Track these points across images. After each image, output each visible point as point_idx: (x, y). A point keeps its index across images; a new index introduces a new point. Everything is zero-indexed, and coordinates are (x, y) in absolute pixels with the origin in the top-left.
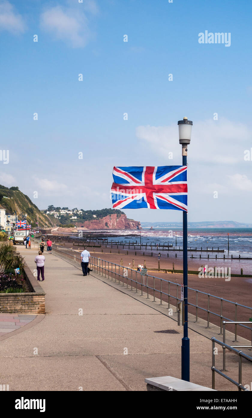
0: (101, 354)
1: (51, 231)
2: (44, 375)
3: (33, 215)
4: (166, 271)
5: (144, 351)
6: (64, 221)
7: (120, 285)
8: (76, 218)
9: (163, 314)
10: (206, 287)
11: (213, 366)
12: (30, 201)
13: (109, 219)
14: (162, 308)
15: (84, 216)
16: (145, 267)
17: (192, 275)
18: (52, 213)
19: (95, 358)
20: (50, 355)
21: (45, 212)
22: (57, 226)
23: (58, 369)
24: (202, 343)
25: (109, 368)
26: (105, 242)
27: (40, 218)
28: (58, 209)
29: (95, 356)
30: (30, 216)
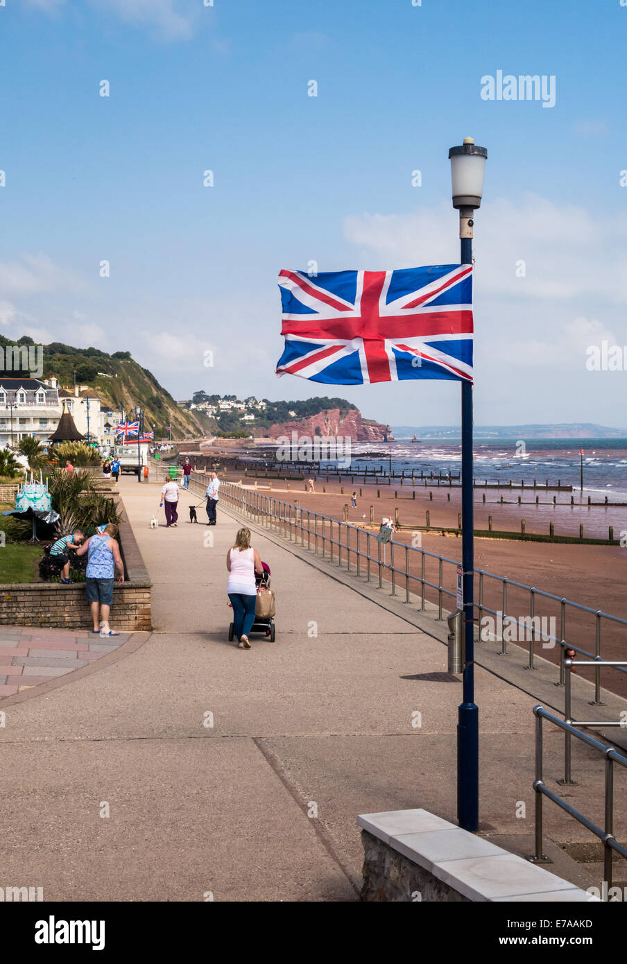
0: (269, 735)
1: (201, 445)
2: (118, 790)
3: (161, 413)
4: (443, 532)
5: (373, 728)
6: (228, 424)
7: (333, 564)
8: (252, 417)
9: (425, 632)
10: (531, 567)
11: (537, 780)
12: (156, 383)
13: (322, 420)
14: (424, 617)
15: (269, 414)
16: (397, 522)
17: (501, 539)
18: (202, 407)
19: (251, 743)
20: (142, 737)
21: (188, 405)
22: (213, 434)
23: (155, 773)
24: (513, 706)
25: (282, 771)
26: (314, 469)
27: (176, 419)
28: (214, 400)
29: (253, 738)
30: (154, 414)
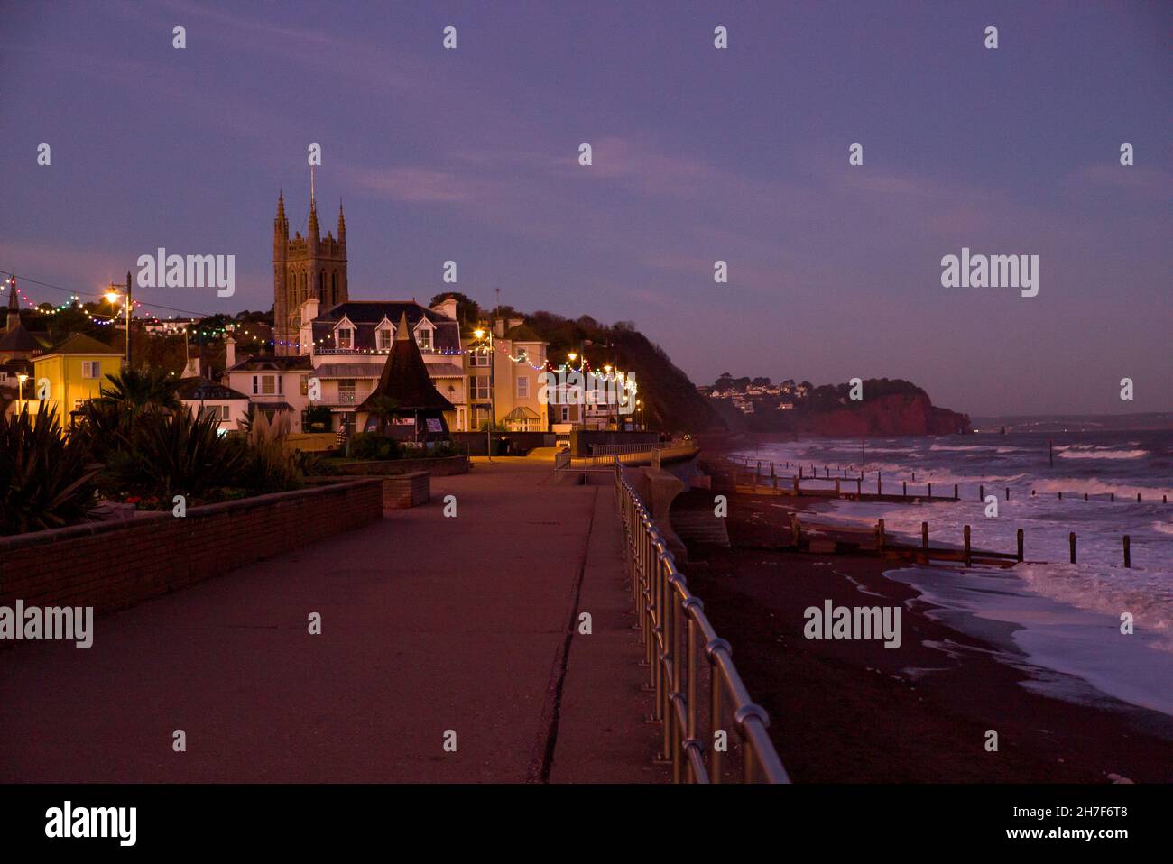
8: (790, 406)
15: (812, 402)
18: (726, 394)
21: (710, 390)
28: (742, 384)
